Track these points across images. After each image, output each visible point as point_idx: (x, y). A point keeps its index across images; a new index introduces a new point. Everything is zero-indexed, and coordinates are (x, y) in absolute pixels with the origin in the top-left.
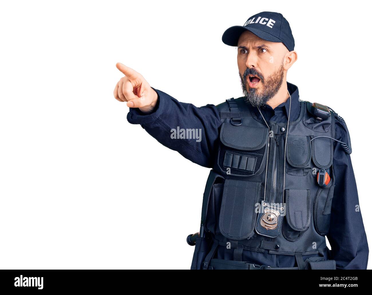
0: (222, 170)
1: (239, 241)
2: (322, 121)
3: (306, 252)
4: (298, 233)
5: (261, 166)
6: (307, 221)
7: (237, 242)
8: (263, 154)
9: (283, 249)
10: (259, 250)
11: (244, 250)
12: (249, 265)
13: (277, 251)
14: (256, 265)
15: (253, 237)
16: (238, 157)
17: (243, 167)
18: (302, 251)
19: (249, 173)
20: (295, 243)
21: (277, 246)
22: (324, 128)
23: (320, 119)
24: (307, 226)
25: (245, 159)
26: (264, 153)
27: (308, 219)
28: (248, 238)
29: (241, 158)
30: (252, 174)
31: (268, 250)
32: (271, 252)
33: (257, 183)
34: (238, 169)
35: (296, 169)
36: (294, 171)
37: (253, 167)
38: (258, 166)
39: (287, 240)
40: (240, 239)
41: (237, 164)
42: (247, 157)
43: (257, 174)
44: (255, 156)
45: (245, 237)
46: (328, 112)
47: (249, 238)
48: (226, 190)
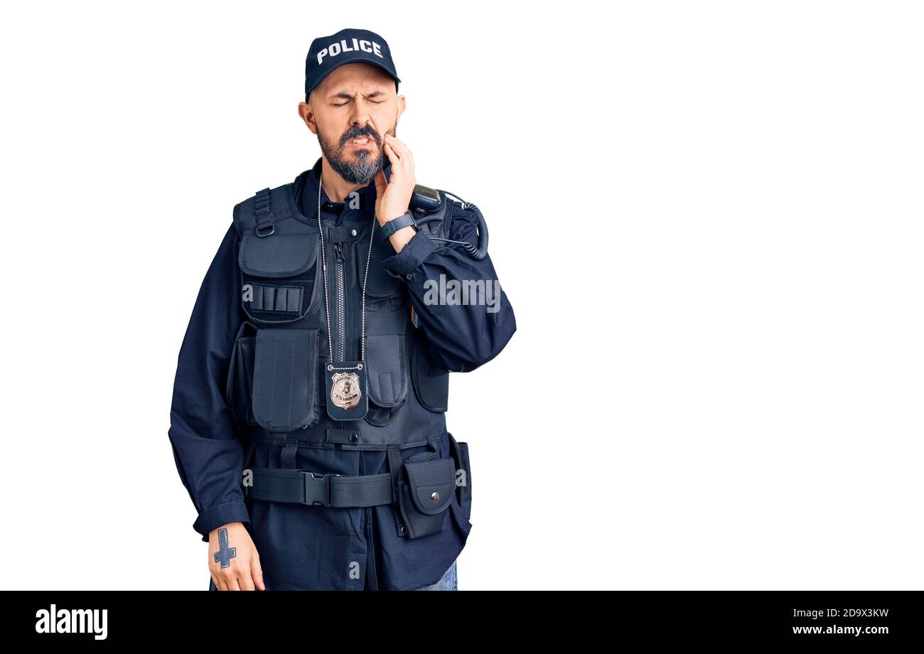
0: (250, 316)
1: (287, 433)
2: (426, 215)
3: (406, 443)
4: (388, 412)
5: (312, 301)
6: (402, 389)
7: (285, 436)
8: (314, 280)
9: (365, 441)
10: (325, 445)
11: (299, 447)
12: (305, 475)
13: (355, 445)
14: (317, 474)
15: (313, 423)
16: (271, 290)
17: (282, 306)
18: (399, 443)
19: (293, 315)
20: (384, 428)
21: (354, 437)
22: (431, 227)
23: (423, 210)
24: (403, 397)
25: (282, 292)
26: (314, 278)
27: (403, 385)
28: (304, 426)
29: (276, 292)
30: (299, 316)
31: (340, 445)
32: (344, 447)
33: (312, 332)
34: (274, 310)
35: (379, 300)
36: (374, 304)
37: (297, 304)
38: (306, 301)
39: (369, 423)
40: (290, 429)
41: (272, 305)
42: (286, 289)
43: (308, 314)
44: (298, 286)
45: (298, 426)
46: (436, 198)
47: (306, 427)
48: (259, 348)
